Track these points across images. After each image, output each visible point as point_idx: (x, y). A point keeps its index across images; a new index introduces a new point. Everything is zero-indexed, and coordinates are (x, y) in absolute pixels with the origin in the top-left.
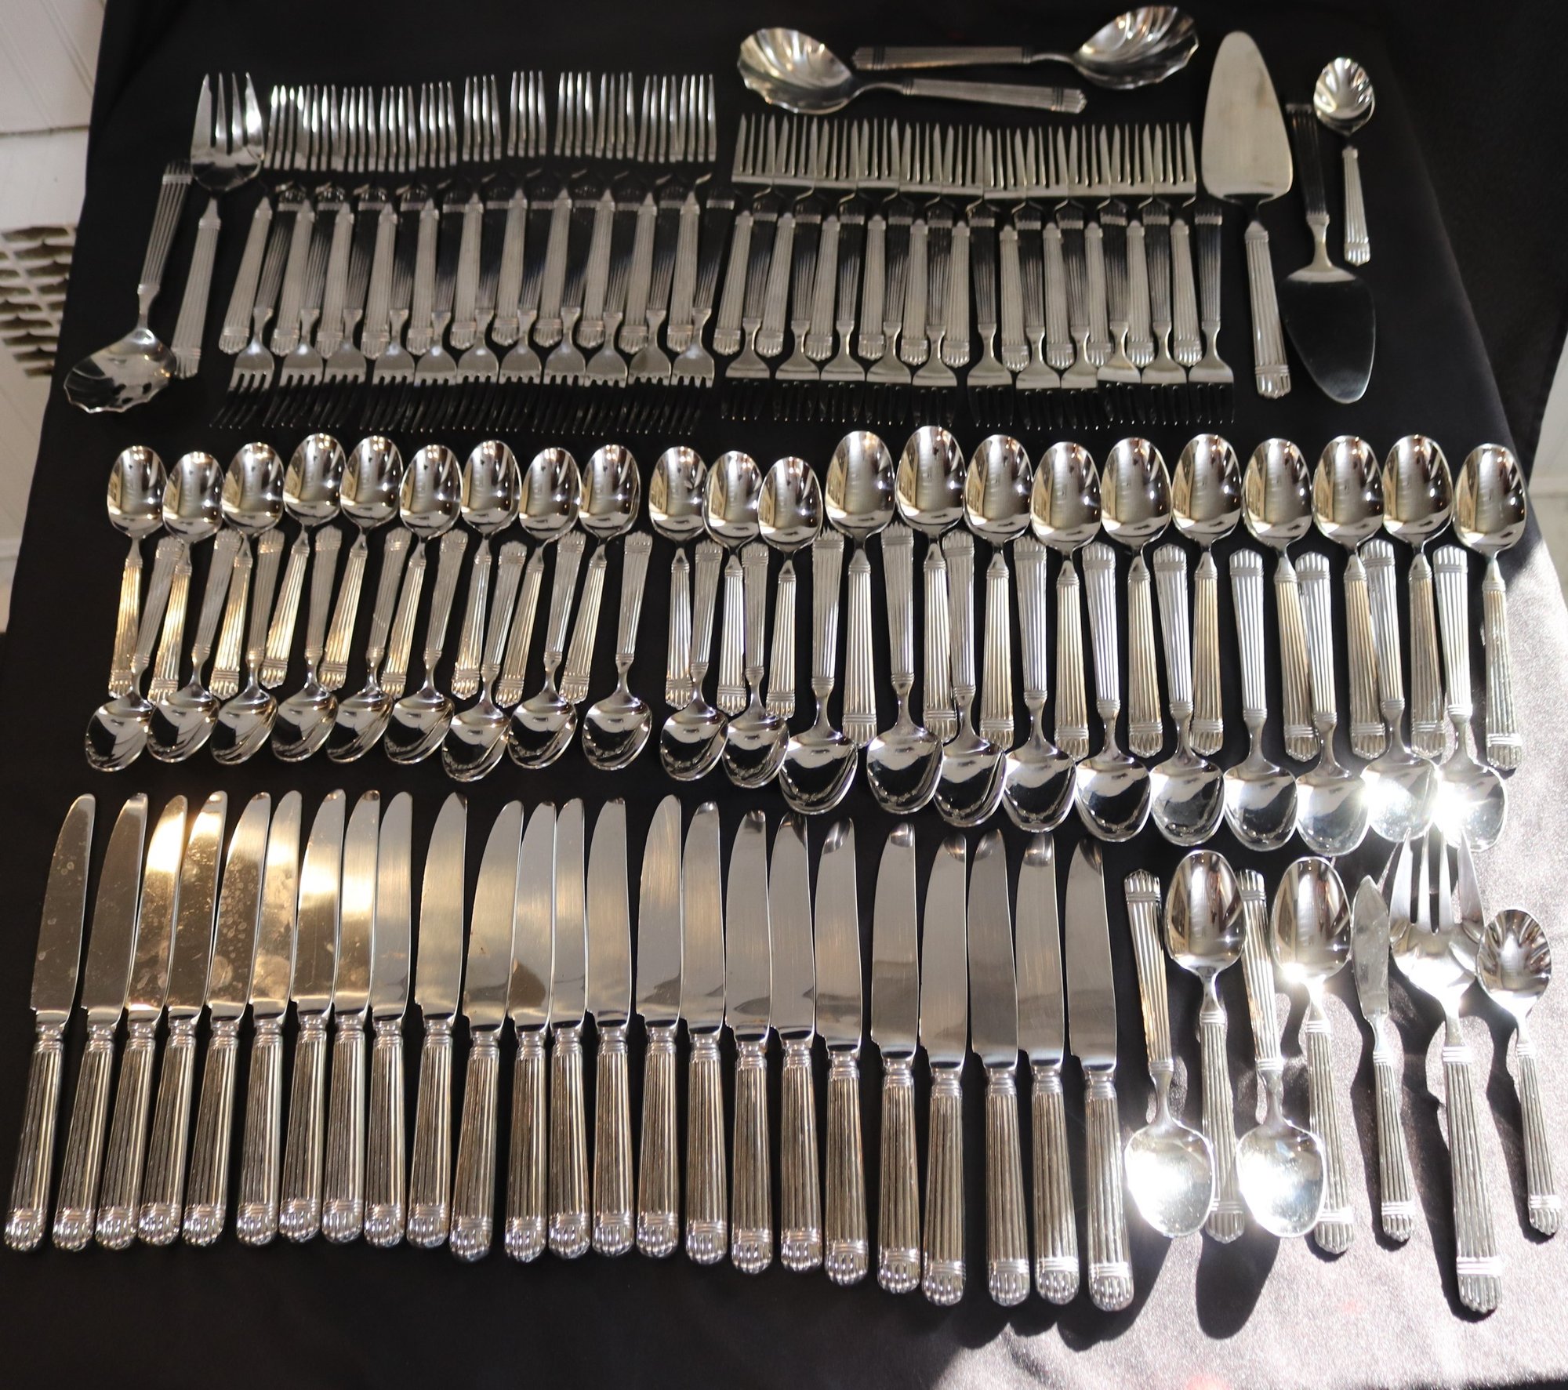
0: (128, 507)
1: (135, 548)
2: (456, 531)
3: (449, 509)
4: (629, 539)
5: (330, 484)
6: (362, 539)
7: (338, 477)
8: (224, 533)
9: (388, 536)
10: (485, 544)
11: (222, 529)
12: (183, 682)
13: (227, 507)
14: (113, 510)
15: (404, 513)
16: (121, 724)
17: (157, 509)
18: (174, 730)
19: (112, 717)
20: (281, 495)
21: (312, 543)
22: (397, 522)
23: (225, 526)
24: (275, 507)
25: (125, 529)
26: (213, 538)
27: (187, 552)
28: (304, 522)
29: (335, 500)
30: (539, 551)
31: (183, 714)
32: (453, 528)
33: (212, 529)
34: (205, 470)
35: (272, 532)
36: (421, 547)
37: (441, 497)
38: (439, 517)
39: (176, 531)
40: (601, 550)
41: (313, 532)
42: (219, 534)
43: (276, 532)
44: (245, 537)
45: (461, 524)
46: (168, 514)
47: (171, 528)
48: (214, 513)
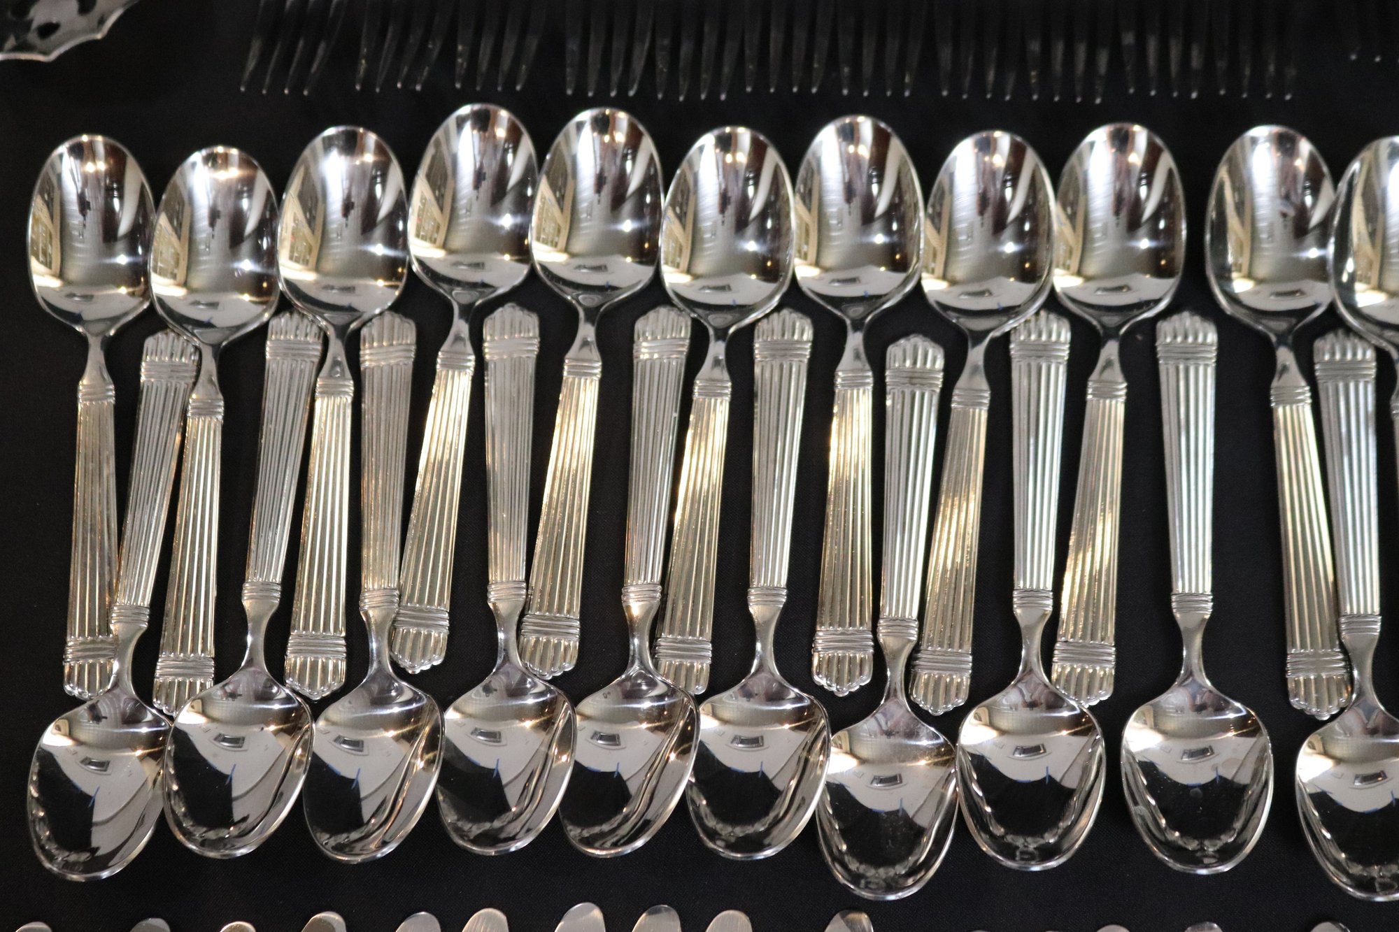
0: (74, 272)
1: (96, 357)
2: (785, 312)
3: (770, 268)
4: (1165, 327)
5: (507, 221)
6: (587, 331)
7: (524, 205)
8: (284, 320)
9: (640, 325)
10: (855, 340)
11: (277, 313)
12: (226, 664)
13: (291, 270)
14: (43, 279)
15: (673, 278)
16: (103, 765)
17: (138, 275)
18: (221, 782)
19: (84, 752)
20: (405, 247)
21: (477, 342)
22: (655, 294)
23: (284, 306)
24: (390, 268)
25: (78, 319)
26: (263, 331)
27: (210, 365)
28: (458, 297)
29: (522, 252)
30: (976, 355)
31: (237, 742)
32: (778, 309)
33: (261, 315)
34: (239, 195)
35: (388, 317)
36: (717, 349)
37: (752, 246)
38: (750, 288)
39: (183, 321)
40: (1111, 350)
41: (477, 317)
42: (273, 323)
43: (397, 320)
44: (331, 333)
45: (795, 298)
46: (163, 287)
47: (170, 312)
48: (262, 285)
